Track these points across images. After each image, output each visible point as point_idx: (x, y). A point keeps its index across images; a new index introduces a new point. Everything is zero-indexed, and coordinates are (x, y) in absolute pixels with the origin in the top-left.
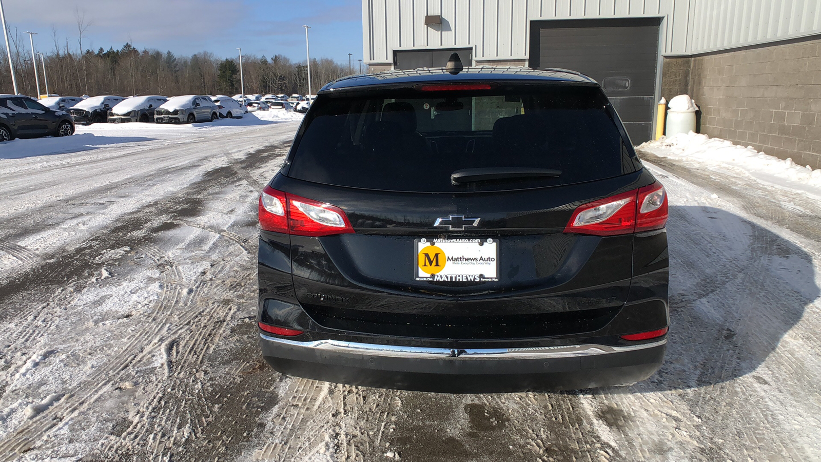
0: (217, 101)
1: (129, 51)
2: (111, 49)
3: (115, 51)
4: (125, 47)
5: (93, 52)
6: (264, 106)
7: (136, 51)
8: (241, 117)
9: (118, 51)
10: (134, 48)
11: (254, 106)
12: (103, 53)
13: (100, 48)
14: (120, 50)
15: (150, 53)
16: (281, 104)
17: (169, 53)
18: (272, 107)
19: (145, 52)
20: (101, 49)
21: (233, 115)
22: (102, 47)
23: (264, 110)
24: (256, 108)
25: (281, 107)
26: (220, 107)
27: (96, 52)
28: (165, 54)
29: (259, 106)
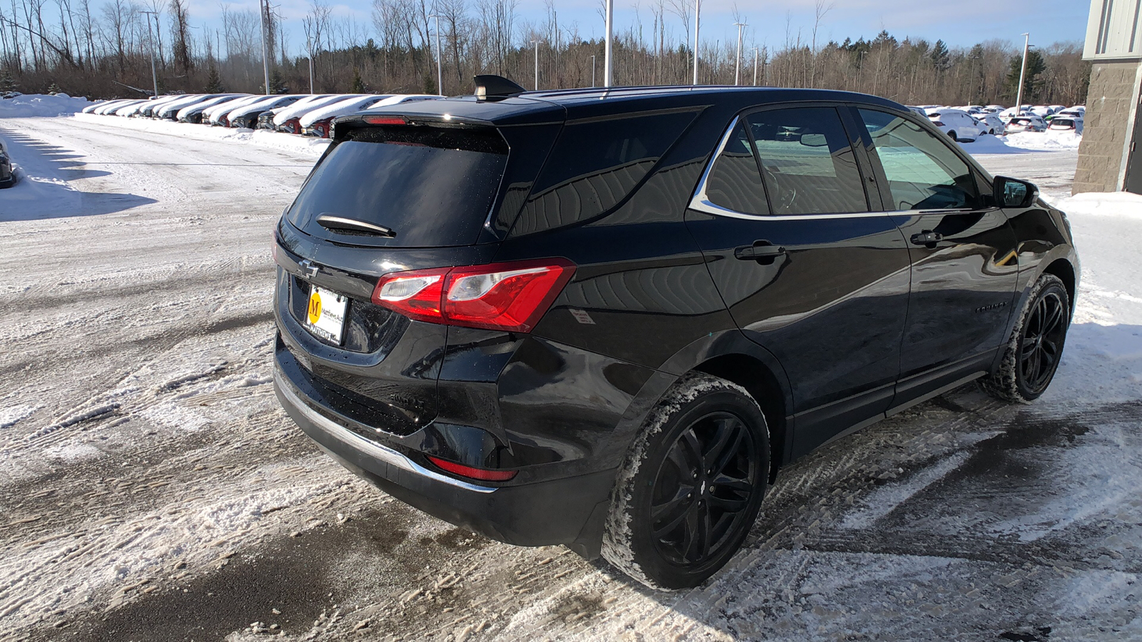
0: (933, 115)
1: (886, 42)
2: (861, 39)
3: (866, 42)
4: (880, 36)
5: (836, 44)
6: (1039, 124)
7: (895, 41)
8: (972, 141)
9: (869, 42)
10: (892, 38)
11: (1020, 125)
12: (849, 45)
13: (846, 39)
14: (872, 39)
15: (913, 44)
16: (1070, 123)
17: (939, 43)
18: (1053, 126)
19: (906, 42)
20: (848, 40)
21: (958, 137)
22: (850, 37)
23: (1037, 131)
24: (1024, 127)
25: (1069, 127)
26: (937, 124)
27: (841, 44)
28: (932, 44)
29: (1030, 124)
